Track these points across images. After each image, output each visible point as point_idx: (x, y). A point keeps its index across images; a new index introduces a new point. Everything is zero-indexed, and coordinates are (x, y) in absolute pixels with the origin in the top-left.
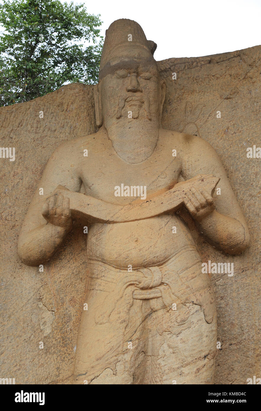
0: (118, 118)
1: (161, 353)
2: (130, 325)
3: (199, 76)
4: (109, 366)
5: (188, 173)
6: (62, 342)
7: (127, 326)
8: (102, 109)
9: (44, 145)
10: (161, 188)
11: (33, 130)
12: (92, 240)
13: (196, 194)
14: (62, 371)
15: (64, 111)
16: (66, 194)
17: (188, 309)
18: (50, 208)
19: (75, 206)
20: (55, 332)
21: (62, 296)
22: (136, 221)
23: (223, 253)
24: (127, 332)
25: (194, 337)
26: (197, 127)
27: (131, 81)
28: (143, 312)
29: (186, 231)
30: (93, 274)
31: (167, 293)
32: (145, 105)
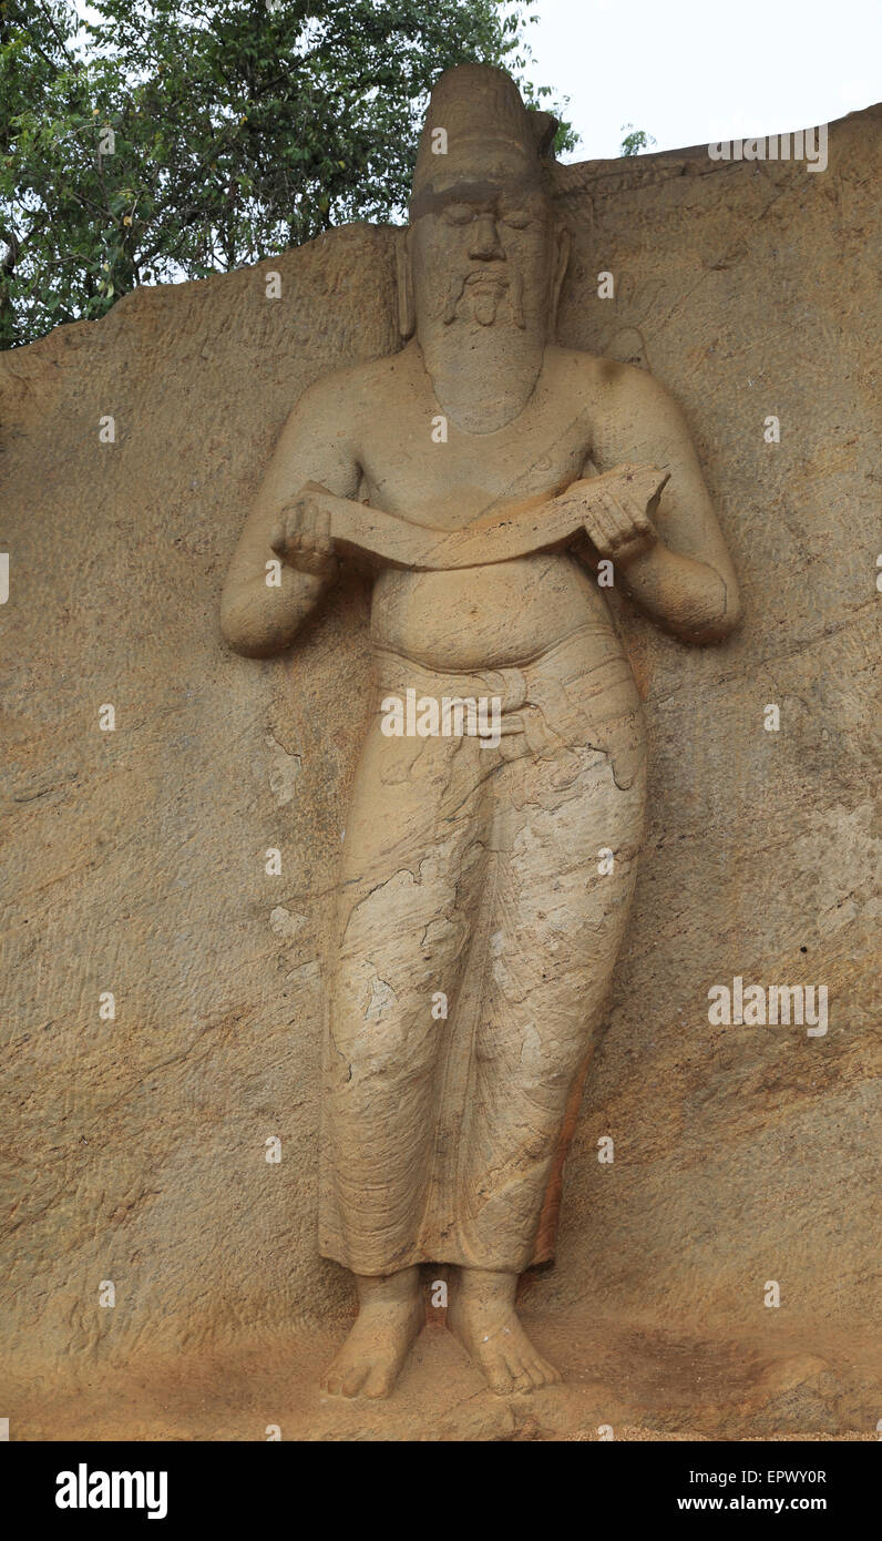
0: (448, 323)
1: (518, 845)
2: (453, 786)
3: (653, 209)
4: (406, 866)
5: (605, 455)
6: (315, 820)
7: (445, 789)
8: (414, 296)
9: (281, 376)
10: (537, 493)
11: (255, 340)
12: (381, 605)
13: (613, 509)
14: (316, 878)
15: (328, 294)
16: (325, 504)
17: (577, 759)
18: (288, 534)
19: (342, 530)
20: (302, 799)
21: (317, 724)
22: (476, 569)
23: (677, 641)
24: (444, 801)
25: (589, 816)
26: (643, 340)
27: (480, 234)
28: (484, 761)
29: (590, 591)
30: (382, 679)
31: (536, 724)
32: (512, 294)
